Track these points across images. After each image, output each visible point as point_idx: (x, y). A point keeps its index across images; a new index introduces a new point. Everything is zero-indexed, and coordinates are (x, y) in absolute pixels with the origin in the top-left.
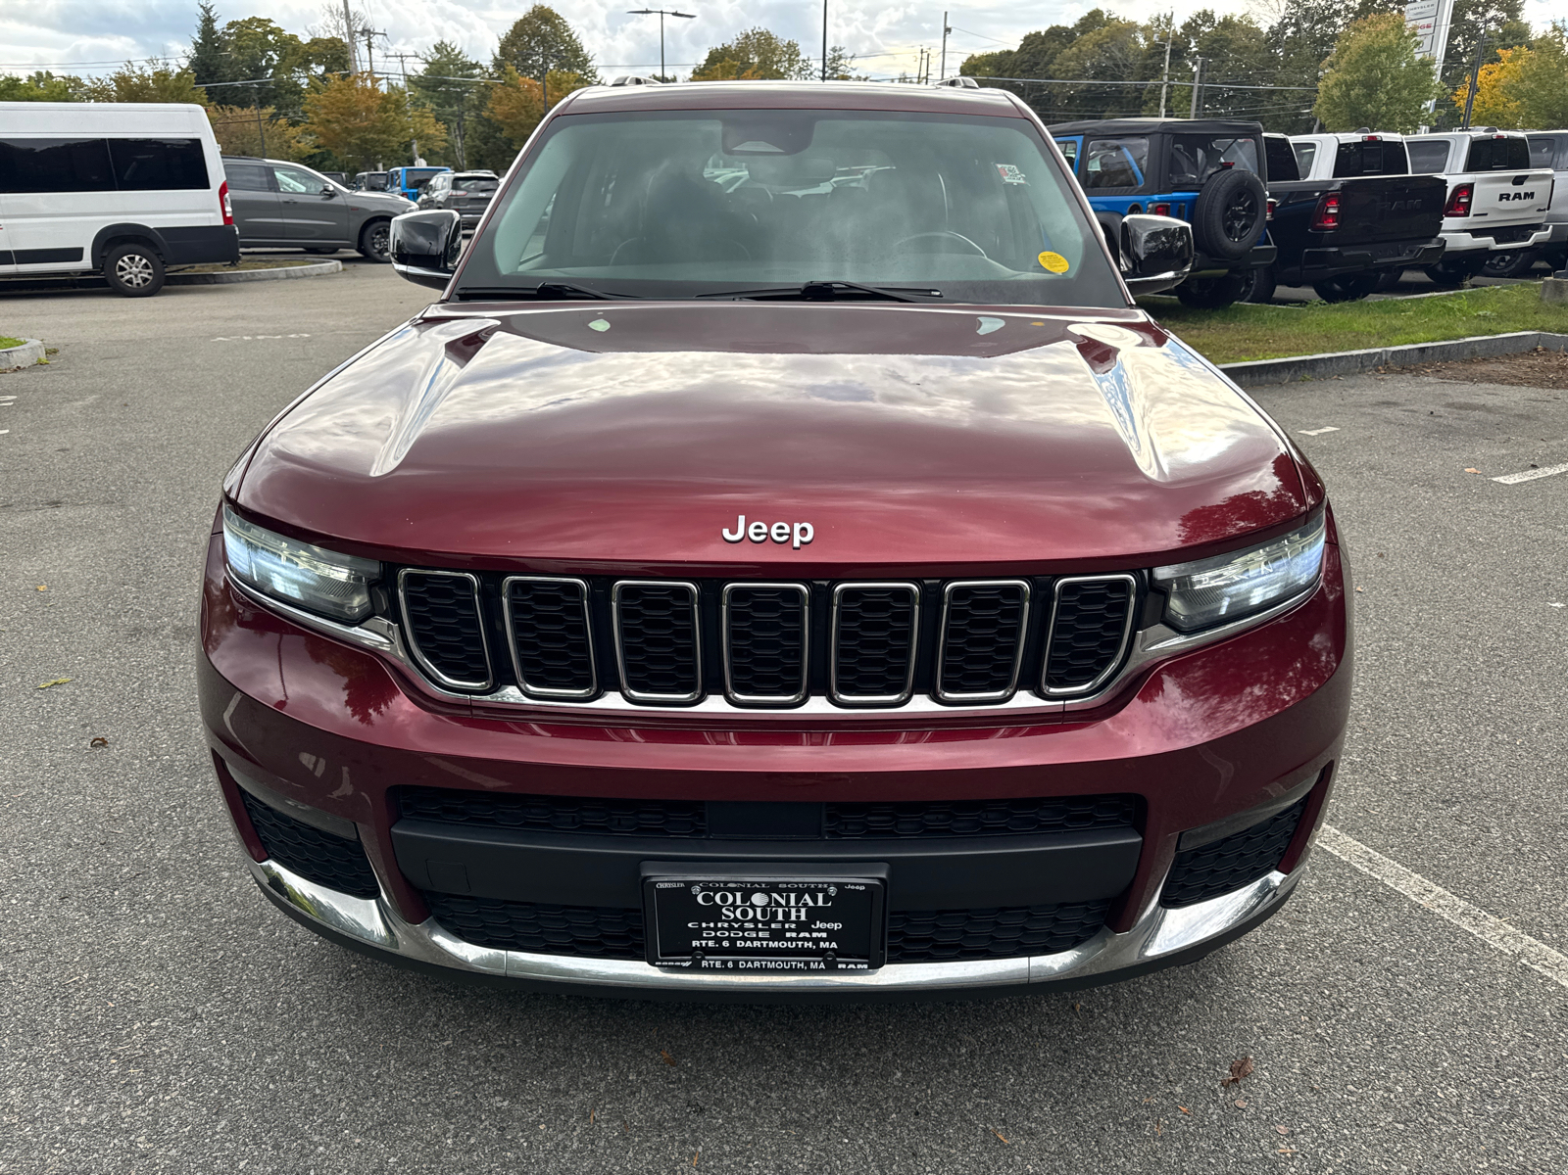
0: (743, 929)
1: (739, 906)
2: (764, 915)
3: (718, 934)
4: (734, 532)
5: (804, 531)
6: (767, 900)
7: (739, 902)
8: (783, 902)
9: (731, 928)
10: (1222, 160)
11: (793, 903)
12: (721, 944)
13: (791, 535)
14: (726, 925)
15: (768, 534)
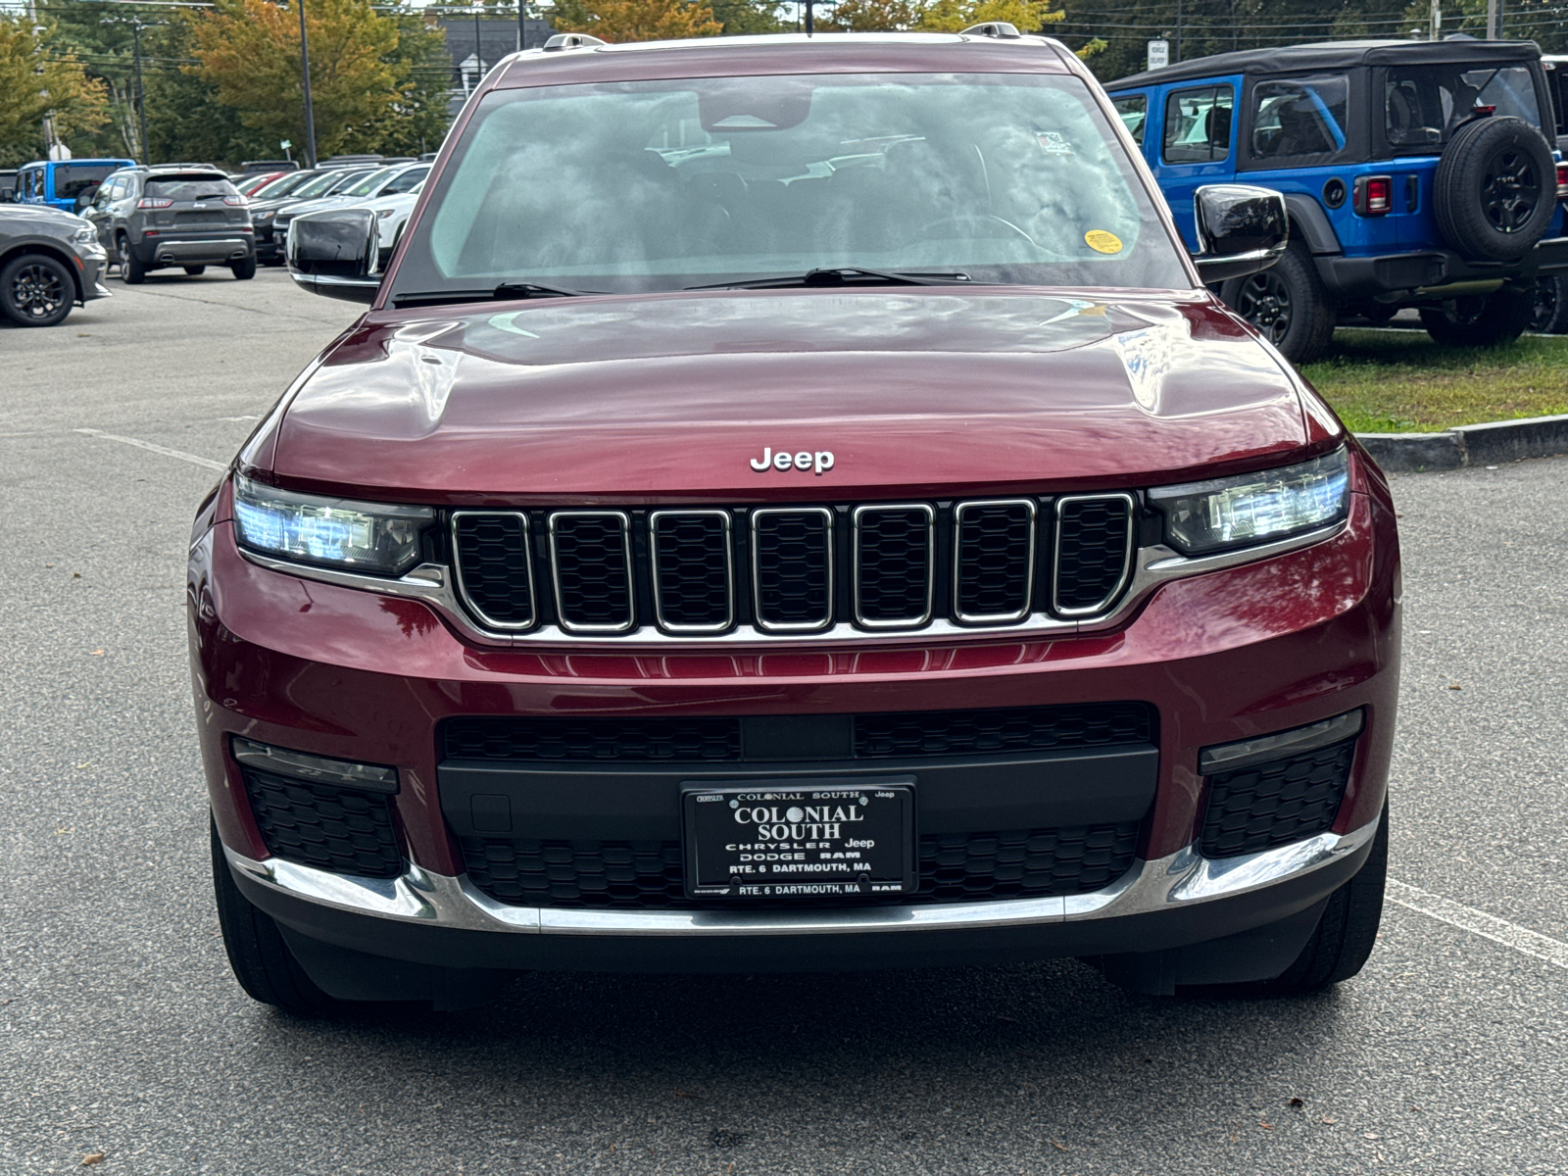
0: (778, 851)
1: (775, 824)
2: (799, 833)
3: (755, 857)
4: (761, 460)
5: (825, 459)
6: (801, 815)
7: (774, 820)
8: (817, 817)
9: (767, 851)
10: (1479, 103)
11: (826, 818)
12: (757, 870)
13: (813, 462)
14: (762, 847)
15: (793, 463)
